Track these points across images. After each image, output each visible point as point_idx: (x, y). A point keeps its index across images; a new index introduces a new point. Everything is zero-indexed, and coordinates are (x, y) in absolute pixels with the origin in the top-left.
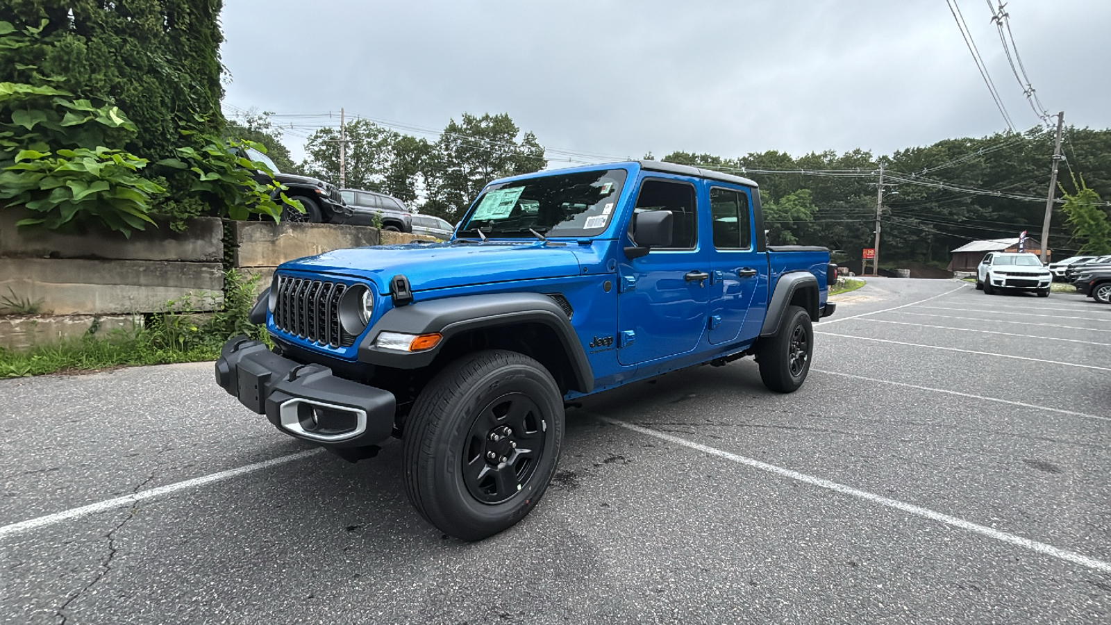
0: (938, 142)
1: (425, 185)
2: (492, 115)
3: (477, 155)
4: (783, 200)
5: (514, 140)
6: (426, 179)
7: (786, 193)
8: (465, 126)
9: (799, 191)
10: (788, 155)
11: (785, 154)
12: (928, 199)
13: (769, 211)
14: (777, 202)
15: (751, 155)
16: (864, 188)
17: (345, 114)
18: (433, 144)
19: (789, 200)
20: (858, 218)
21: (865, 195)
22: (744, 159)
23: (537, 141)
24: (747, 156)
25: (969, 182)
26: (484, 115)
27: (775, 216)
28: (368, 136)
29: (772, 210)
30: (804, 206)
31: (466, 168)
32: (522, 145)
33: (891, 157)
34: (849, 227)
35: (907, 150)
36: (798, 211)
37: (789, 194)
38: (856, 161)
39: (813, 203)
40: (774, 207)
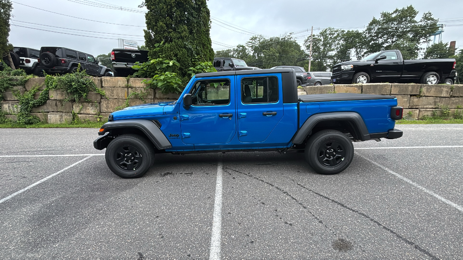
1: (355, 53)
2: (400, 8)
3: (388, 33)
5: (415, 19)
6: (356, 50)
8: (382, 19)
17: (313, 29)
18: (362, 32)
23: (432, 17)
26: (395, 10)
28: (330, 34)
31: (380, 41)
32: (421, 21)
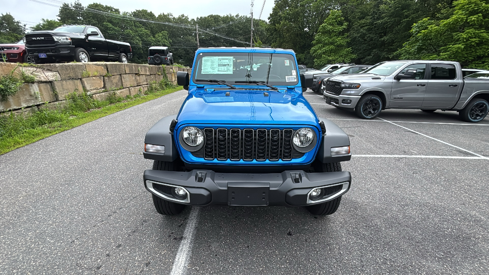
0: (209, 15)
4: (156, 35)
7: (157, 32)
9: (162, 32)
10: (153, 13)
11: (151, 12)
12: (210, 39)
13: (151, 41)
14: (154, 37)
15: (137, 11)
16: (188, 32)
19: (159, 36)
20: (188, 46)
21: (189, 36)
22: (134, 12)
24: (135, 11)
25: (222, 33)
27: (155, 43)
29: (153, 40)
30: (166, 39)
33: (196, 20)
34: (185, 50)
35: (201, 18)
36: (164, 42)
37: (158, 33)
38: (182, 20)
39: (170, 37)
40: (153, 39)
